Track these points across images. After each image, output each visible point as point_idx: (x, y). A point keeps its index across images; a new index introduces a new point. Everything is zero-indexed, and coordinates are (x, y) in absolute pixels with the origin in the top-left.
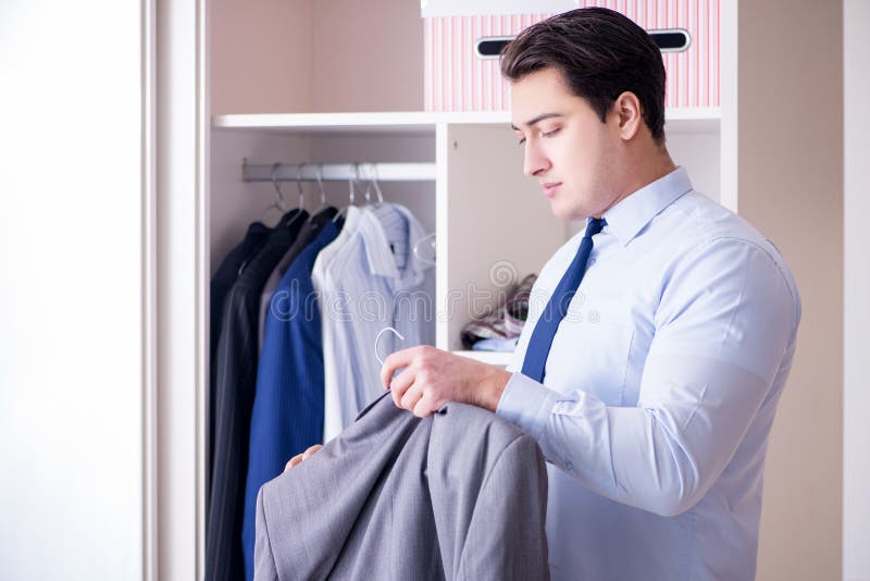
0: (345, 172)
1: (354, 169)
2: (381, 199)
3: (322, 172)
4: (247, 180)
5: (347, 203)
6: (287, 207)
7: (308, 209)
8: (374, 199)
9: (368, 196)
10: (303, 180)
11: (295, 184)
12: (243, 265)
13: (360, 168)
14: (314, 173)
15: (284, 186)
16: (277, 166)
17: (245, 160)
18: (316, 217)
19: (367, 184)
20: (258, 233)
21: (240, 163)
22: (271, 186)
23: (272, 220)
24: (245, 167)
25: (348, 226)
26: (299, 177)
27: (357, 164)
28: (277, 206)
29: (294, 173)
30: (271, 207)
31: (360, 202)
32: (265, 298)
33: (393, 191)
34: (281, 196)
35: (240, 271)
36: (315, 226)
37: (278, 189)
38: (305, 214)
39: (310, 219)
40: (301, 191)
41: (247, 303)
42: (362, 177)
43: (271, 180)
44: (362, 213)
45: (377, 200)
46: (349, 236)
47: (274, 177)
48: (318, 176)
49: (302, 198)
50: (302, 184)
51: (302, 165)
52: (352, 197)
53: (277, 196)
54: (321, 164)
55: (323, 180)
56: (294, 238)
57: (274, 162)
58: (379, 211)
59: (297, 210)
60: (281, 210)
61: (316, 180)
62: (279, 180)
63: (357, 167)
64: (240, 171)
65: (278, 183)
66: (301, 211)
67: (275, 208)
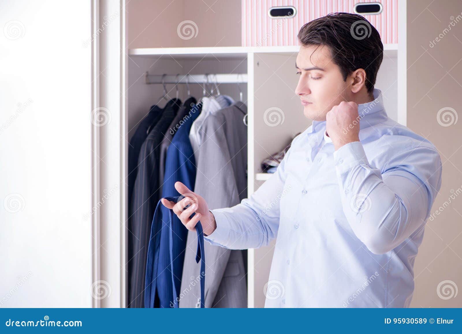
0: (201, 79)
1: (206, 76)
2: (219, 94)
3: (188, 79)
4: (149, 83)
5: (202, 96)
6: (169, 98)
7: (181, 99)
8: (215, 93)
9: (212, 91)
11: (174, 85)
12: (149, 128)
13: (209, 77)
15: (168, 86)
16: (164, 75)
17: (147, 72)
18: (185, 102)
19: (212, 85)
20: (155, 112)
21: (145, 74)
22: (162, 85)
23: (162, 105)
24: (147, 76)
25: (204, 108)
26: (176, 81)
27: (207, 74)
29: (173, 79)
30: (161, 98)
31: (208, 95)
32: (164, 146)
33: (224, 88)
34: (167, 92)
35: (148, 132)
36: (185, 108)
37: (165, 87)
38: (179, 102)
39: (183, 104)
40: (177, 89)
42: (210, 81)
43: (161, 83)
44: (210, 100)
45: (217, 93)
46: (206, 113)
47: (163, 82)
48: (186, 81)
49: (177, 93)
50: (178, 85)
51: (178, 75)
52: (204, 92)
53: (164, 91)
54: (188, 75)
55: (189, 83)
56: (175, 114)
57: (162, 74)
58: (218, 99)
59: (175, 99)
60: (165, 98)
61: (185, 83)
62: (166, 83)
63: (207, 76)
64: (144, 78)
65: (165, 85)
66: (177, 99)
67: (163, 98)
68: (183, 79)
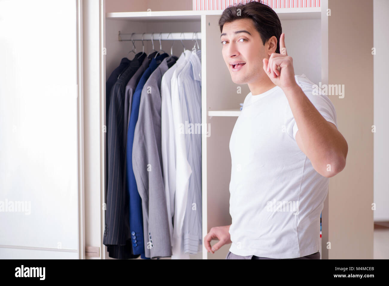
3: (153, 37)
4: (121, 41)
6: (137, 52)
7: (146, 52)
10: (144, 40)
11: (141, 42)
12: (120, 75)
15: (136, 42)
16: (133, 34)
17: (120, 32)
18: (150, 55)
20: (125, 63)
21: (118, 33)
22: (131, 42)
23: (131, 57)
24: (119, 34)
26: (142, 39)
28: (133, 51)
29: (140, 37)
30: (131, 52)
34: (135, 47)
35: (118, 78)
36: (150, 59)
37: (133, 44)
38: (145, 55)
39: (148, 56)
43: (130, 40)
47: (132, 40)
49: (143, 48)
50: (144, 41)
51: (144, 33)
53: (133, 46)
54: (153, 33)
55: (153, 40)
56: (141, 64)
57: (132, 33)
60: (135, 53)
61: (150, 40)
62: (135, 40)
64: (117, 36)
65: (133, 41)
66: (143, 53)
67: (132, 52)
68: (149, 37)
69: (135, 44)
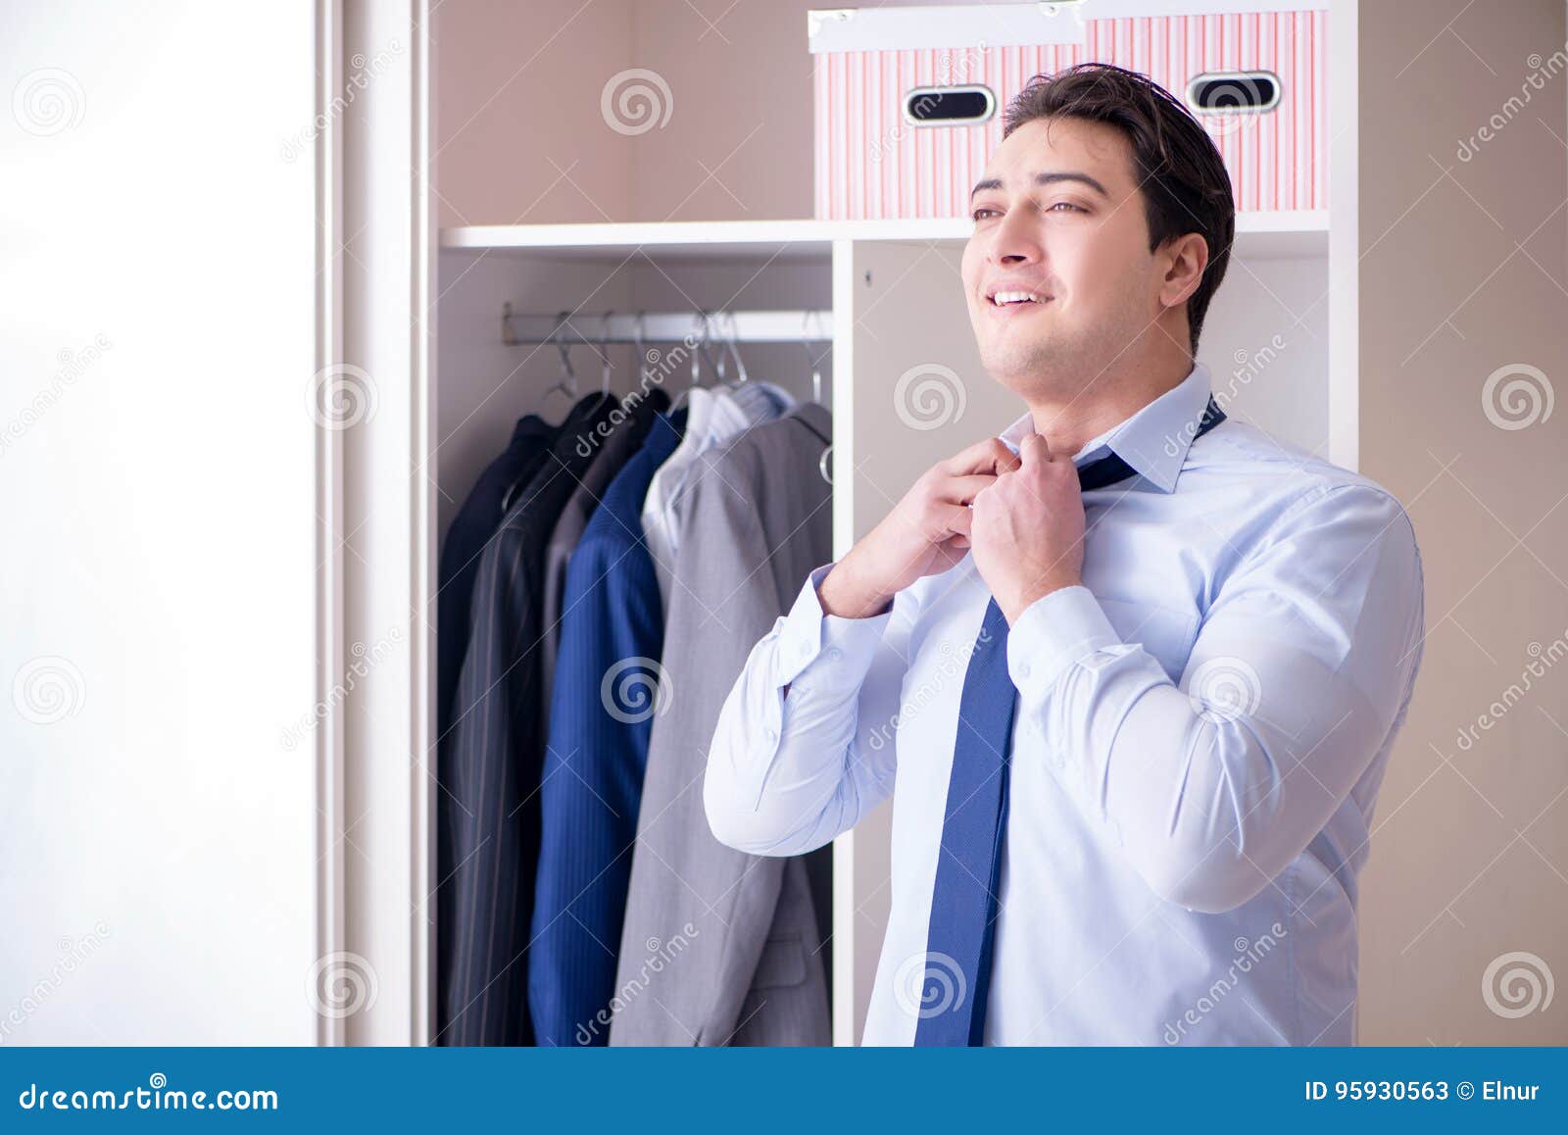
0: (684, 327)
1: (700, 319)
2: (743, 377)
3: (643, 329)
4: (513, 342)
5: (688, 384)
6: (579, 390)
7: (617, 393)
8: (732, 374)
9: (721, 369)
10: (609, 341)
11: (596, 348)
12: (510, 492)
13: (710, 320)
14: (630, 328)
15: (574, 351)
16: (564, 315)
17: (507, 305)
19: (721, 346)
20: (532, 436)
21: (499, 310)
22: (554, 349)
23: (555, 414)
24: (507, 317)
25: (694, 422)
26: (602, 336)
27: (704, 312)
28: (562, 387)
29: (595, 329)
30: (552, 390)
31: (709, 382)
32: (557, 551)
33: (762, 357)
34: (570, 371)
35: (505, 504)
36: (631, 423)
37: (565, 354)
38: (613, 402)
41: (525, 561)
42: (714, 335)
43: (552, 341)
44: (714, 399)
45: (737, 377)
46: (698, 442)
47: (559, 338)
48: (636, 333)
49: (607, 373)
50: (609, 347)
51: (609, 314)
52: (695, 371)
53: (564, 368)
54: (640, 313)
55: (646, 341)
57: (557, 310)
58: (738, 393)
59: (599, 395)
60: (569, 394)
61: (631, 342)
62: (568, 342)
63: (704, 318)
64: (498, 325)
65: (565, 346)
66: (606, 395)
67: (559, 392)
69: (570, 356)
